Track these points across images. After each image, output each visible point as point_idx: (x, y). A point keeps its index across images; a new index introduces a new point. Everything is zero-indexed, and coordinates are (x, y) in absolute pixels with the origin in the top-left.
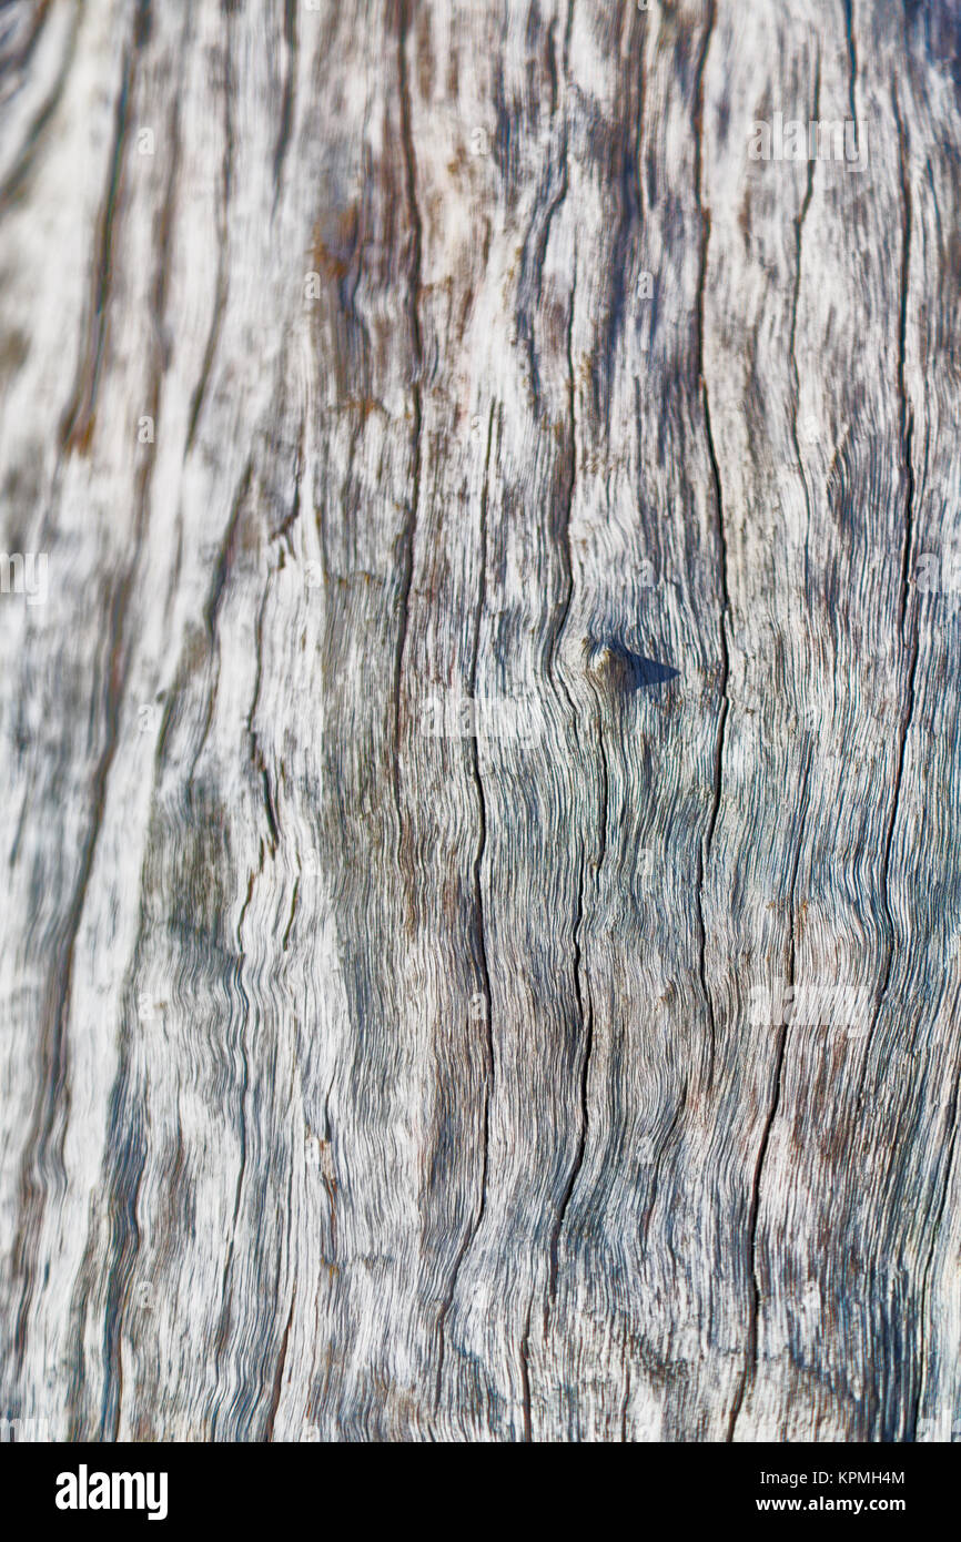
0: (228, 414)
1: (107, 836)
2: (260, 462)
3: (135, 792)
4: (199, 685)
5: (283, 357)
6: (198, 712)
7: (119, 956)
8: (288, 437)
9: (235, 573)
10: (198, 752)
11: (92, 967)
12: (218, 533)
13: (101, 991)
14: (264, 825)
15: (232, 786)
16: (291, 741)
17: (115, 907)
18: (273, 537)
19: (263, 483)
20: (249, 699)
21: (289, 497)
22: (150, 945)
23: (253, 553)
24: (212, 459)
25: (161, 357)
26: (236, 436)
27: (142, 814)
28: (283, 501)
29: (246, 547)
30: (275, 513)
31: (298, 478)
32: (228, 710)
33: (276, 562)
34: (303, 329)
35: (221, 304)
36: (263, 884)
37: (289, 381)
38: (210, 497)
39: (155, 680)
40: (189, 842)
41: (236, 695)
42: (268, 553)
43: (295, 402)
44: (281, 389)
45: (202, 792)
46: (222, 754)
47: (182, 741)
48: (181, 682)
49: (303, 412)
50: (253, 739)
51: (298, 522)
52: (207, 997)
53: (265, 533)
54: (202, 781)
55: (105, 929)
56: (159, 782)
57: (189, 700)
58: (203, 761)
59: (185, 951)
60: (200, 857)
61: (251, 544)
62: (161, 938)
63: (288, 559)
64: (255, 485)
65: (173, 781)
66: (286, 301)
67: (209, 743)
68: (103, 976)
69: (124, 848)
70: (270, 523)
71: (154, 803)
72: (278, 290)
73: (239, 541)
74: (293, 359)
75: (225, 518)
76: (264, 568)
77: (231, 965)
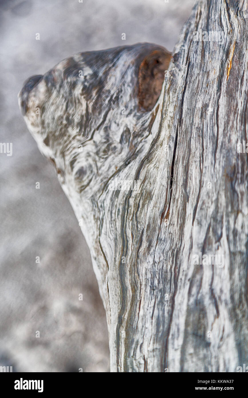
0: (203, 213)
1: (175, 312)
2: (212, 224)
3: (183, 302)
4: (198, 277)
5: (217, 200)
6: (198, 283)
7: (179, 342)
8: (219, 218)
9: (206, 250)
10: (198, 293)
11: (173, 344)
12: (202, 241)
13: (176, 350)
14: (215, 311)
15: (207, 301)
16: (221, 291)
17: (178, 330)
18: (216, 242)
19: (213, 229)
20: (210, 281)
21: (219, 232)
22: (188, 339)
23: (210, 246)
24: (200, 223)
25: (186, 199)
26: (206, 218)
27: (184, 307)
28: (217, 234)
29: (209, 244)
30: (216, 236)
31: (222, 228)
32: (205, 283)
33: (216, 248)
34: (223, 194)
35: (201, 187)
36: (215, 326)
37: (219, 205)
38: (199, 232)
39: (186, 275)
40: (197, 315)
41: (207, 279)
42: (215, 246)
43: (220, 210)
44: (217, 207)
45: (200, 303)
46: (204, 294)
47: (194, 290)
48: (194, 276)
49: (223, 213)
50: (212, 290)
51: (222, 239)
52: (202, 352)
53: (214, 241)
54: (200, 300)
55: (176, 335)
56: (189, 300)
57: (196, 281)
58: (200, 295)
59: (196, 341)
60: (199, 319)
61: (210, 243)
62: (191, 338)
63: (220, 248)
64: (211, 229)
65: (192, 300)
66: (218, 187)
67: (201, 291)
68: (176, 347)
69: (180, 316)
70: (215, 239)
71: (188, 305)
72: (216, 184)
73: (207, 243)
74: (220, 200)
75: (204, 237)
76: (214, 249)
77: (208, 345)
